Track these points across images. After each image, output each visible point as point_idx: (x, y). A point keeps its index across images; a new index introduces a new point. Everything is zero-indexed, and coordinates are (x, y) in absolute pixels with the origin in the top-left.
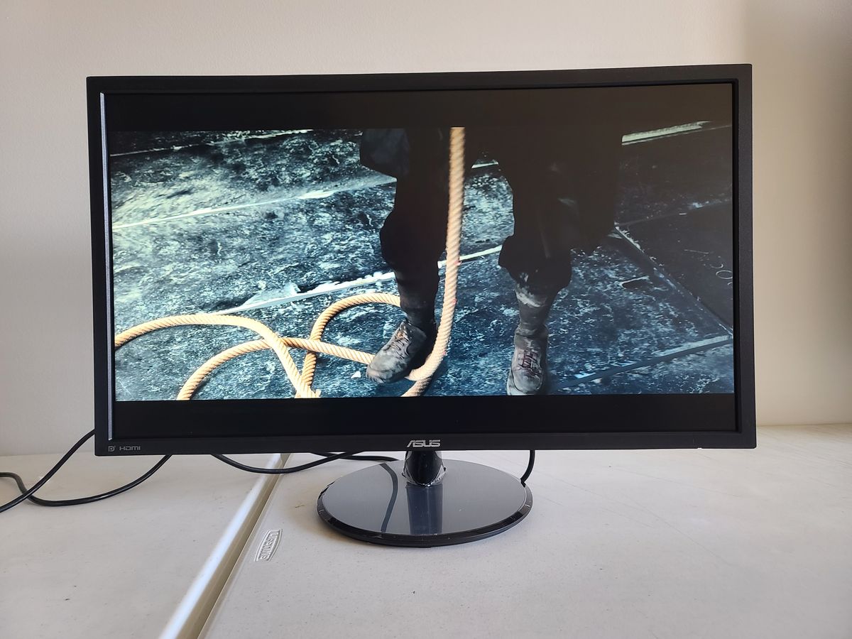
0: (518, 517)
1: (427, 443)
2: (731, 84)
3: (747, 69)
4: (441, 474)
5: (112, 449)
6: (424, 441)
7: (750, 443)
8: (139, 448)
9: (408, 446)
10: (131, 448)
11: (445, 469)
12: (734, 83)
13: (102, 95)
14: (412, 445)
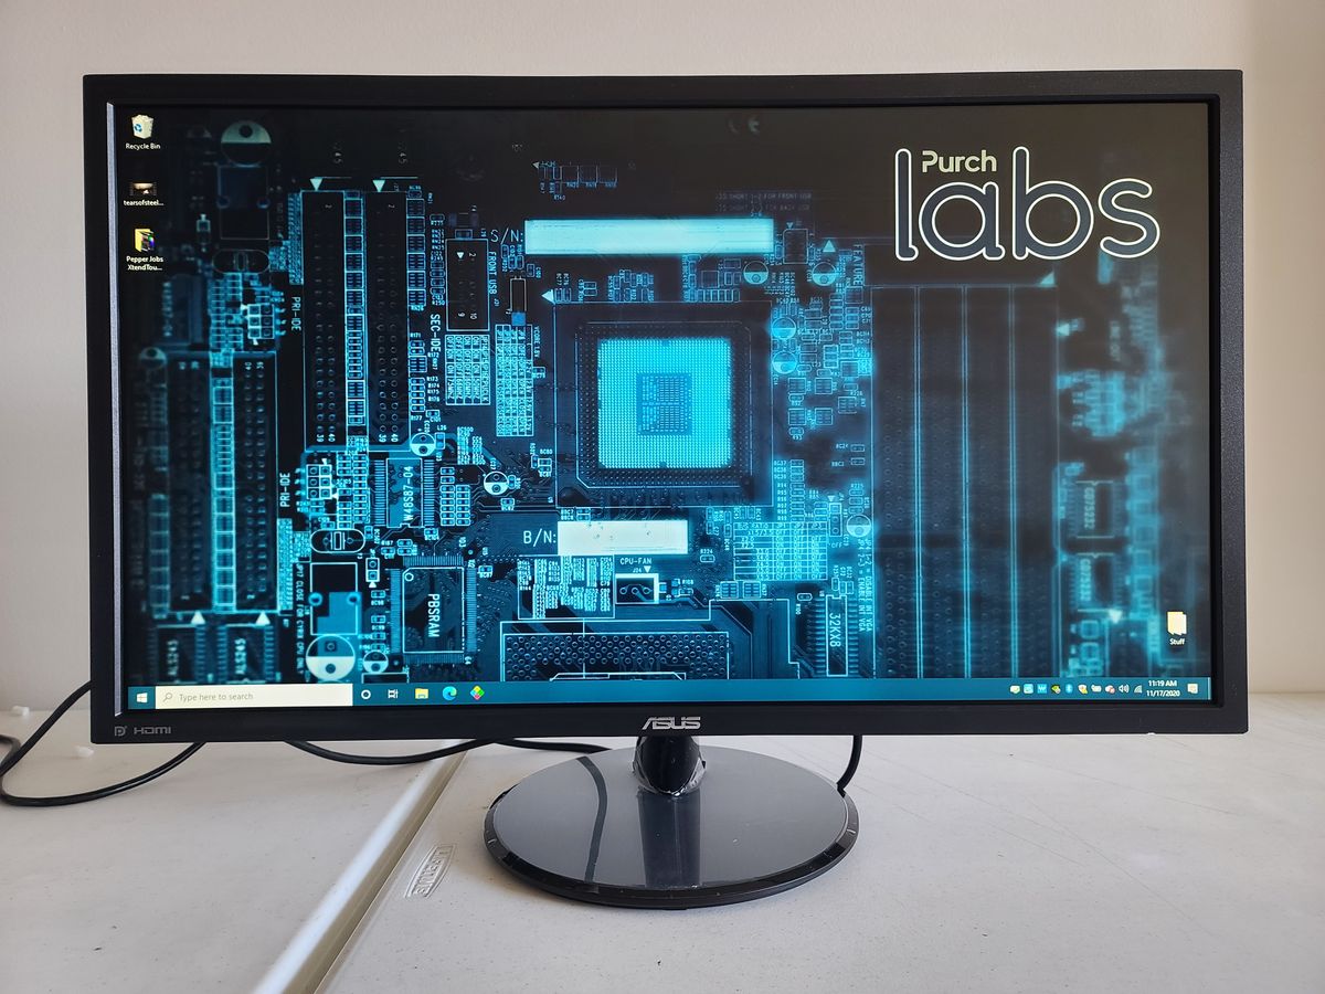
0: (836, 852)
1: (678, 723)
2: (1205, 106)
3: (1233, 78)
4: (699, 773)
5: (121, 731)
6: (673, 719)
7: (1238, 724)
8: (168, 730)
9: (645, 728)
10: (155, 730)
11: (704, 763)
12: (1213, 104)
13: (110, 107)
14: (651, 725)
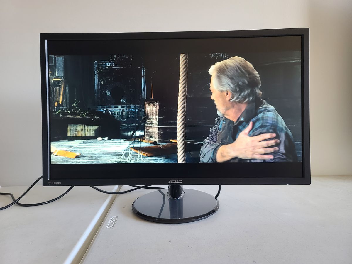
0: (213, 212)
1: (176, 182)
2: (301, 36)
3: (307, 30)
5: (49, 183)
6: (175, 181)
7: (309, 182)
8: (60, 183)
9: (169, 183)
10: (57, 183)
11: (184, 193)
12: (302, 36)
13: (46, 41)
14: (170, 182)
